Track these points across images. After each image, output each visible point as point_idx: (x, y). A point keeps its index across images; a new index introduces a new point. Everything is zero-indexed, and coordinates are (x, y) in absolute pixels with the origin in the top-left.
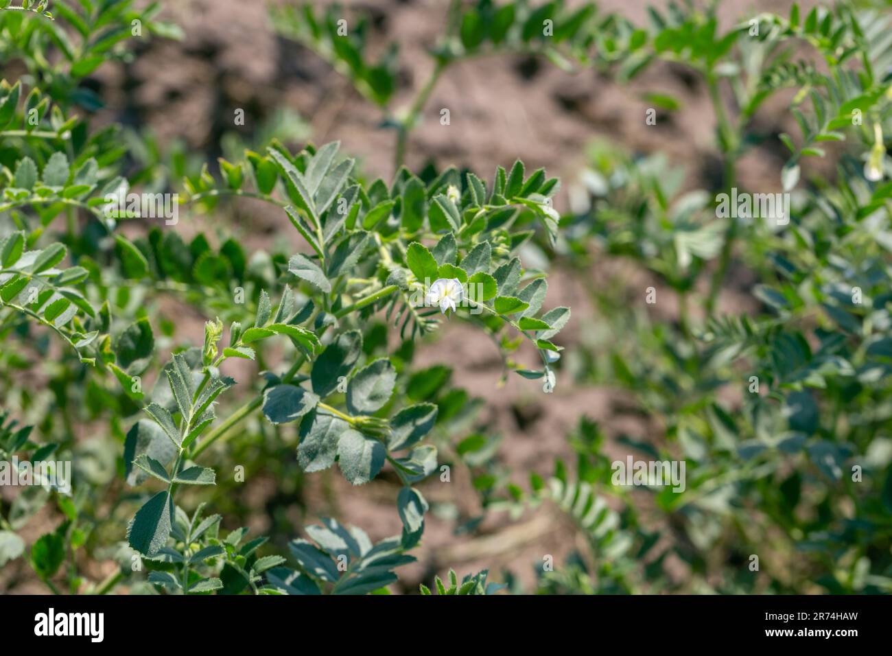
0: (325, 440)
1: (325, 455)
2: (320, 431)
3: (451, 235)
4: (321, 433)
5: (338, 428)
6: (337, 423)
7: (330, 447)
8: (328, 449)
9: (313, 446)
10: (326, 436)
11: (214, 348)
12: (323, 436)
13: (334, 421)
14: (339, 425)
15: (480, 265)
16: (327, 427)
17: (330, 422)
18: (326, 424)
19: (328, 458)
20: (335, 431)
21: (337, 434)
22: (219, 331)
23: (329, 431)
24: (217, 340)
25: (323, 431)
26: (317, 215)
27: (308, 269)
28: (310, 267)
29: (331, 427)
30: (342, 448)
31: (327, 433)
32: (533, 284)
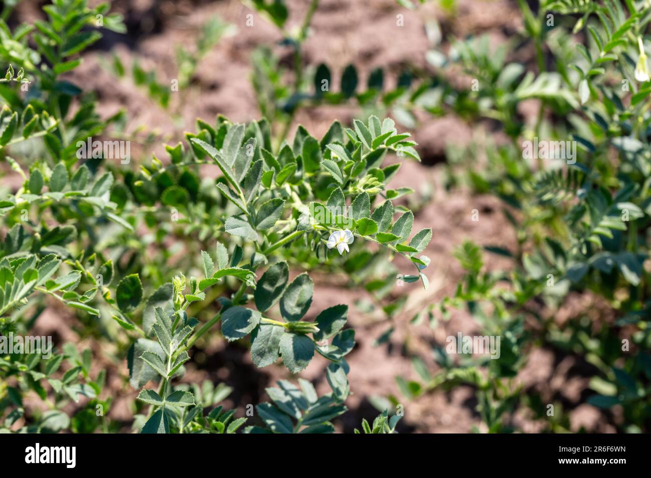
0: (270, 343)
1: (271, 354)
2: (265, 337)
3: (339, 189)
4: (266, 339)
5: (278, 333)
6: (277, 329)
7: (274, 348)
8: (273, 349)
9: (261, 349)
10: (270, 340)
11: (181, 296)
12: (268, 340)
13: (275, 327)
14: (278, 330)
15: (363, 209)
16: (270, 333)
17: (271, 329)
18: (269, 332)
19: (274, 355)
20: (275, 336)
21: (278, 337)
22: (183, 283)
23: (272, 336)
24: (182, 289)
25: (267, 337)
26: (238, 182)
27: (239, 227)
28: (241, 225)
29: (272, 333)
30: (282, 348)
31: (271, 338)
32: (403, 216)
